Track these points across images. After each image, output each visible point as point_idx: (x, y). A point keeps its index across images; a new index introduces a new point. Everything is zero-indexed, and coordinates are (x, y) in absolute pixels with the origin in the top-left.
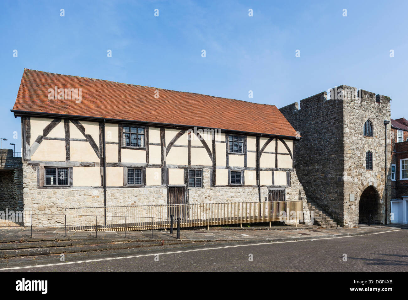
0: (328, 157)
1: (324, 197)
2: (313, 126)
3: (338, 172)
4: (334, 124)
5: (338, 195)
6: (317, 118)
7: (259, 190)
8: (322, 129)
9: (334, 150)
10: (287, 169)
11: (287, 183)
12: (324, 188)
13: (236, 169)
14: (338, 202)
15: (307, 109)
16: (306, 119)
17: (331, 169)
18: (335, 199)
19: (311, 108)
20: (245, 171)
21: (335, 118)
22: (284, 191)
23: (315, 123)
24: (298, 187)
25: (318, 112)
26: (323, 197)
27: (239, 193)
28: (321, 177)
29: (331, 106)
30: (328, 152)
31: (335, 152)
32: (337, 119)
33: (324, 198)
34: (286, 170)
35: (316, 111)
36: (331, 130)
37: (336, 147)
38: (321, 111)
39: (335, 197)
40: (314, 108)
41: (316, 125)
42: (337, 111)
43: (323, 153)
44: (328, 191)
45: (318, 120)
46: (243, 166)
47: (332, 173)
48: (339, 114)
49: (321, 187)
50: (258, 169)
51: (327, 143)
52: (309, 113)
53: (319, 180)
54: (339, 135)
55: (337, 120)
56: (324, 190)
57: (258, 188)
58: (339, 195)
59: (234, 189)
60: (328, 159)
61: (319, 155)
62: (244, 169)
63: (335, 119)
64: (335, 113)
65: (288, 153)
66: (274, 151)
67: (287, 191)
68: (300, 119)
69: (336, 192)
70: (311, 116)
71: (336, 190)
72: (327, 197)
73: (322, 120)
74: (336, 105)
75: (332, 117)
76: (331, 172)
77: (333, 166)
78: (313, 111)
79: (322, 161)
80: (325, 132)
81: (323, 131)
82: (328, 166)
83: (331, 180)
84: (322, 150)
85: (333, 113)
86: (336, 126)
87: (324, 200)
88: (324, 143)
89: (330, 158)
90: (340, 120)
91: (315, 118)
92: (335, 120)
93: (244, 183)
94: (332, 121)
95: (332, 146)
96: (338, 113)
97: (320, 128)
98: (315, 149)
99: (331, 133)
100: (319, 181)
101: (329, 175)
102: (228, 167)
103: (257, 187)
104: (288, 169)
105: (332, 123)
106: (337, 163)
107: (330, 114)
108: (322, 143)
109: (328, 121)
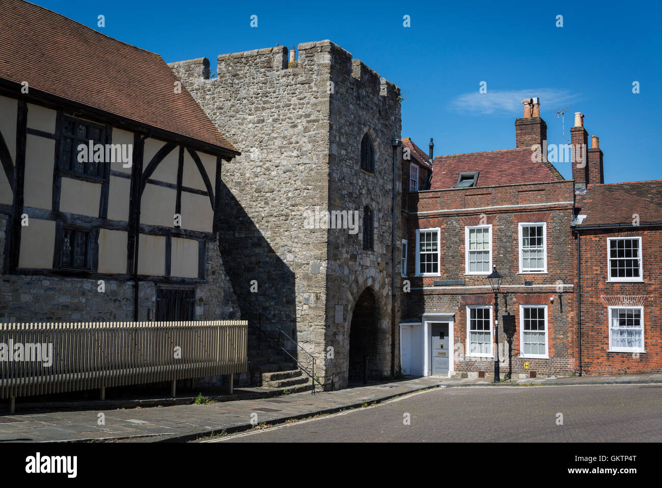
0: (288, 211)
1: (273, 312)
2: (251, 125)
3: (312, 251)
4: (306, 130)
5: (310, 307)
6: (264, 109)
7: (136, 288)
8: (275, 138)
9: (304, 194)
10: (202, 233)
11: (199, 273)
12: (273, 288)
13: (79, 223)
15: (237, 82)
16: (233, 106)
17: (296, 240)
19: (246, 80)
20: (102, 231)
21: (308, 116)
22: (193, 292)
23: (256, 119)
24: (222, 284)
25: (266, 94)
26: (270, 313)
27: (83, 294)
28: (267, 259)
29: (298, 85)
30: (288, 199)
31: (305, 199)
32: (312, 117)
33: (274, 315)
34: (198, 237)
35: (259, 91)
36: (297, 143)
37: (310, 187)
38: (275, 92)
40: (255, 81)
41: (260, 125)
42: (313, 100)
43: (274, 199)
44: (286, 297)
45: (264, 115)
46: (96, 214)
47: (297, 250)
48: (320, 108)
49: (267, 285)
50: (134, 228)
51: (285, 175)
52: (243, 93)
53: (260, 267)
54: (318, 159)
55: (314, 121)
56: (275, 295)
57: (131, 283)
59: (68, 284)
60: (287, 215)
62: (98, 223)
63: (308, 119)
64: (308, 103)
65: (205, 190)
66: (174, 181)
67: (199, 294)
68: (214, 105)
70: (245, 101)
72: (281, 311)
73: (276, 116)
74: (312, 84)
75: (300, 113)
76: (293, 250)
77: (300, 235)
78: (253, 89)
79: (270, 219)
80: (283, 147)
81: (278, 143)
82: (287, 233)
84: (272, 191)
85: (303, 104)
86: (310, 137)
87: (273, 321)
88: (278, 175)
89: (293, 213)
90: (322, 122)
91: (257, 109)
92: (309, 122)
93: (96, 265)
94: (302, 123)
95: (299, 183)
96: (315, 104)
97: (269, 134)
98: (254, 186)
99: (298, 150)
100: (261, 269)
101: (290, 255)
102: (56, 214)
103: (128, 280)
104: (203, 235)
105: (300, 128)
107: (295, 105)
108: (274, 173)
109: (291, 121)
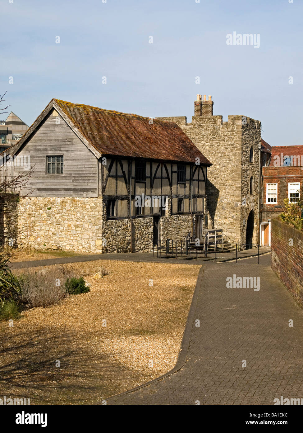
0: (224, 182)
1: (218, 222)
2: (207, 147)
3: (235, 198)
4: (232, 150)
5: (234, 220)
6: (213, 140)
8: (218, 153)
9: (231, 176)
14: (234, 227)
15: (201, 128)
16: (199, 138)
17: (228, 194)
18: (231, 224)
19: (205, 128)
21: (233, 145)
23: (210, 144)
25: (214, 135)
28: (216, 201)
29: (228, 133)
30: (224, 177)
31: (232, 178)
32: (234, 146)
35: (211, 133)
36: (228, 155)
37: (234, 173)
38: (218, 134)
39: (231, 222)
40: (209, 129)
41: (211, 147)
42: (235, 139)
43: (218, 177)
44: (224, 216)
45: (213, 143)
47: (228, 198)
48: (237, 142)
51: (223, 168)
52: (203, 133)
54: (237, 162)
55: (235, 147)
56: (219, 215)
58: (236, 220)
60: (224, 184)
61: (214, 179)
64: (233, 140)
69: (233, 217)
70: (205, 137)
71: (232, 215)
72: (221, 221)
73: (218, 144)
74: (234, 133)
75: (229, 144)
77: (230, 192)
78: (208, 132)
79: (217, 185)
80: (222, 157)
81: (220, 155)
82: (224, 191)
83: (227, 205)
84: (217, 174)
85: (230, 140)
86: (233, 153)
88: (220, 168)
89: (227, 183)
90: (238, 148)
91: (210, 140)
92: (233, 147)
94: (230, 148)
95: (229, 171)
97: (216, 151)
99: (228, 158)
100: (213, 205)
101: (226, 200)
105: (229, 149)
106: (234, 189)
107: (227, 140)
108: (218, 167)
109: (225, 146)
